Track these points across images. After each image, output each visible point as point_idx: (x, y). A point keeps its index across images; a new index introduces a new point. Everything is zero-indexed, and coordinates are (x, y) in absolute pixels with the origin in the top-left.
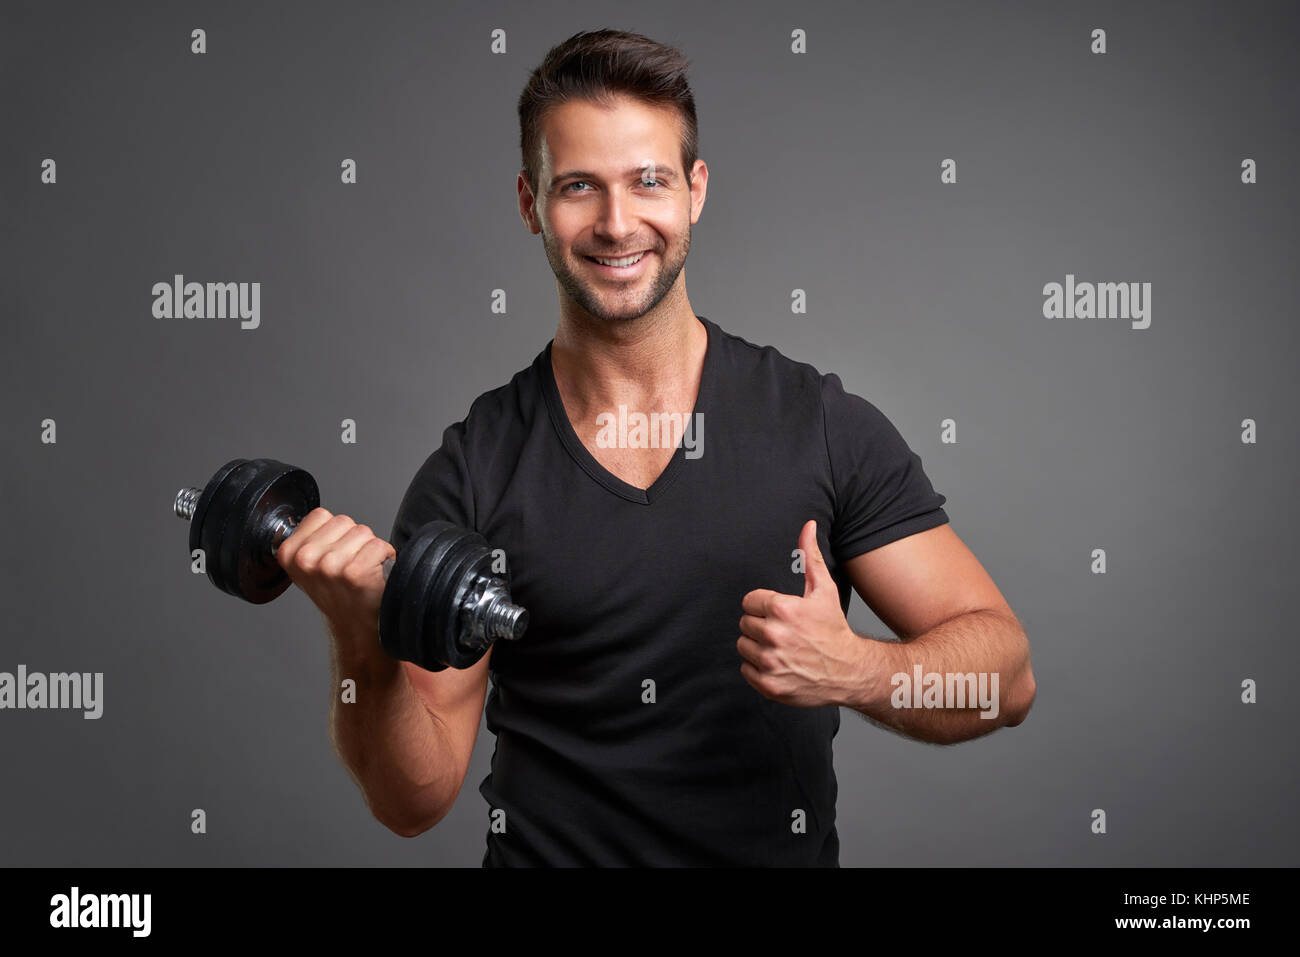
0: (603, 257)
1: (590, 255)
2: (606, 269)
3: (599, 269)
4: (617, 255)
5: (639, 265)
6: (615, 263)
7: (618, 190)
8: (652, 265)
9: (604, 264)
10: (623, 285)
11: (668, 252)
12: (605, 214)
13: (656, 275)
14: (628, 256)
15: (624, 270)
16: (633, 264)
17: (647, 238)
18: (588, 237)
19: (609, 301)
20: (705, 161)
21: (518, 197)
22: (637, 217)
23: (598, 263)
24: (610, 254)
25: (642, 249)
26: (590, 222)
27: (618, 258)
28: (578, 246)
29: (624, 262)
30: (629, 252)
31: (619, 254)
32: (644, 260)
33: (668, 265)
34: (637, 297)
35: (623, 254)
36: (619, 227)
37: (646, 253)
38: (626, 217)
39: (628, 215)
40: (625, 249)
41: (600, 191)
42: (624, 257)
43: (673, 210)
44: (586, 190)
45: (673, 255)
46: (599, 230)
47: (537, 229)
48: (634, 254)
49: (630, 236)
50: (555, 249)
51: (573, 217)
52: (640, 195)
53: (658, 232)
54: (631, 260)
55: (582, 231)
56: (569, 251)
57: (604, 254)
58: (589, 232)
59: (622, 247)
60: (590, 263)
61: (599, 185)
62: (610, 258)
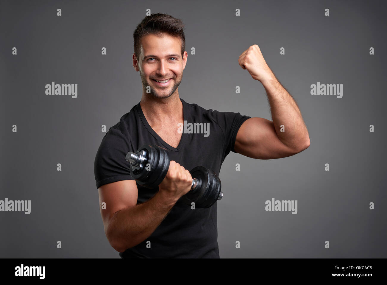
0: (158, 80)
1: (155, 79)
2: (159, 83)
3: (157, 83)
4: (162, 79)
5: (168, 83)
6: (162, 82)
7: (163, 61)
8: (172, 83)
9: (158, 82)
10: (164, 88)
11: (177, 79)
12: (160, 68)
13: (173, 85)
14: (165, 80)
15: (164, 84)
16: (167, 82)
17: (171, 75)
18: (154, 74)
19: (160, 93)
20: (187, 52)
21: (132, 61)
22: (169, 69)
23: (157, 82)
24: (160, 79)
25: (170, 78)
26: (155, 70)
27: (163, 80)
28: (151, 76)
29: (164, 82)
30: (166, 79)
31: (163, 79)
32: (170, 81)
33: (177, 83)
34: (168, 92)
35: (164, 79)
36: (164, 71)
37: (170, 79)
38: (166, 69)
39: (166, 68)
40: (165, 78)
41: (158, 61)
42: (164, 80)
43: (178, 67)
44: (154, 61)
45: (178, 80)
46: (158, 72)
47: (138, 70)
48: (167, 79)
49: (166, 75)
50: (144, 77)
51: (150, 68)
52: (169, 62)
53: (174, 73)
54: (166, 81)
55: (153, 72)
56: (148, 77)
57: (158, 79)
58: (155, 73)
59: (164, 77)
60: (154, 81)
61: (157, 59)
62: (160, 80)
